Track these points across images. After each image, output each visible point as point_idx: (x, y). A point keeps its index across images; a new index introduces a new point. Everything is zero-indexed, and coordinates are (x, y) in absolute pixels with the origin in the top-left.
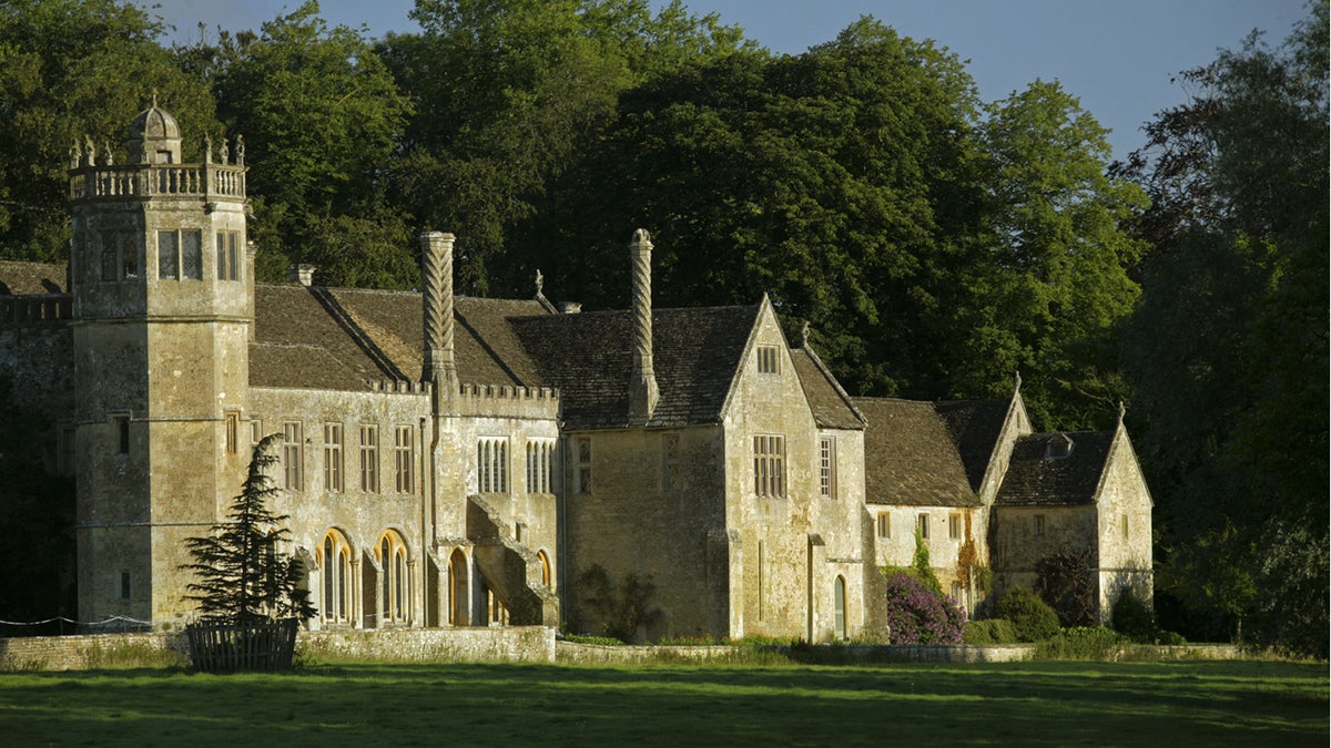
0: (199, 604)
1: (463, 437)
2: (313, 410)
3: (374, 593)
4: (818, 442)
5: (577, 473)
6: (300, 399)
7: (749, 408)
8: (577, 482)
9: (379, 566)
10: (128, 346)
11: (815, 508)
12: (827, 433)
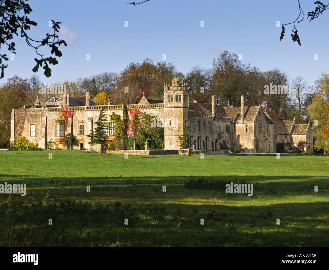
0: (180, 146)
1: (217, 124)
2: (197, 120)
3: (205, 145)
4: (267, 125)
5: (233, 129)
6: (195, 119)
7: (257, 120)
8: (233, 130)
9: (205, 142)
10: (171, 111)
11: (266, 134)
12: (268, 124)
